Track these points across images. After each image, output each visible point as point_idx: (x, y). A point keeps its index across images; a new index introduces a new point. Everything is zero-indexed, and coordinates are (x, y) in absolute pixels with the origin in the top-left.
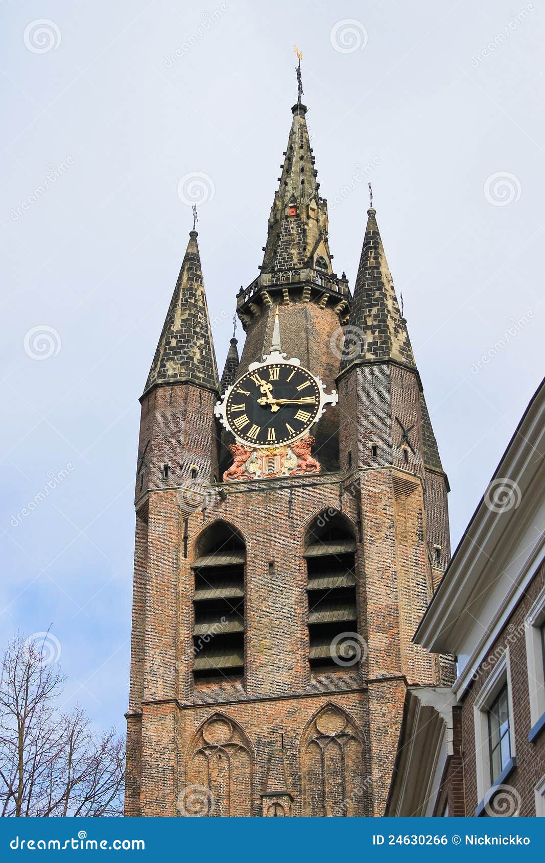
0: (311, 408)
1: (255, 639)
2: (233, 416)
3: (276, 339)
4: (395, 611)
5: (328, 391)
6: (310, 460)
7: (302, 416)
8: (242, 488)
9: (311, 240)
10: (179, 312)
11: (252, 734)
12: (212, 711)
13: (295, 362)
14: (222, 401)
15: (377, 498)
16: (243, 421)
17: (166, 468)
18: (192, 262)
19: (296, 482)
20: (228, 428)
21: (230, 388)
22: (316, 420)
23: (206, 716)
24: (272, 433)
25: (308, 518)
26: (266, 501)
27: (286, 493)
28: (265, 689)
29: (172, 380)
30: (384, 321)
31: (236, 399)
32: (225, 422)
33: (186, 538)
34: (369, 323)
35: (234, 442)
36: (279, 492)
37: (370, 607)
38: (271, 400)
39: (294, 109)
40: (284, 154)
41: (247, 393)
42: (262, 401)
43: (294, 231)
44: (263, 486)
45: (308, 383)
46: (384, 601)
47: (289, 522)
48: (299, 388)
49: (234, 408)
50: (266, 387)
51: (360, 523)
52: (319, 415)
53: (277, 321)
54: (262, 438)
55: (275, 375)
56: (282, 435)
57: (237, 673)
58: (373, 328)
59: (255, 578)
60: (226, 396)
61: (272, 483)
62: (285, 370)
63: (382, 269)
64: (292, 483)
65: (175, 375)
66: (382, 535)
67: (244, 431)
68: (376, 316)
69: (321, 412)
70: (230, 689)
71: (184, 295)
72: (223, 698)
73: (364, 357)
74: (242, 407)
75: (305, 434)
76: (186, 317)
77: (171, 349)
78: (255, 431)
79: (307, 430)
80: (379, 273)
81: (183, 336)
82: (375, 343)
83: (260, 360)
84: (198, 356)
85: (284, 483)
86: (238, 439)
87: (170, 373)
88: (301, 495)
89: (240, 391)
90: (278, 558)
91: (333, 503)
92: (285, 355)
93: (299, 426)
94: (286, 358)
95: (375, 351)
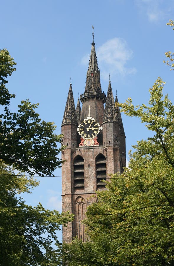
0: (97, 130)
1: (86, 181)
3: (89, 114)
5: (100, 127)
6: (97, 142)
7: (95, 132)
8: (83, 148)
9: (96, 83)
11: (86, 200)
12: (78, 195)
13: (93, 119)
14: (78, 127)
16: (83, 132)
17: (68, 144)
18: (71, 92)
19: (94, 147)
20: (80, 134)
21: (80, 125)
22: (98, 133)
24: (89, 136)
25: (96, 155)
26: (88, 151)
27: (92, 150)
28: (89, 192)
29: (68, 123)
30: (112, 111)
31: (81, 127)
32: (79, 132)
33: (72, 159)
34: (109, 112)
35: (81, 137)
36: (91, 150)
39: (92, 44)
40: (90, 57)
41: (84, 126)
43: (93, 80)
44: (87, 148)
45: (96, 125)
47: (93, 156)
48: (94, 126)
49: (81, 129)
51: (107, 157)
52: (98, 132)
53: (89, 109)
54: (87, 137)
55: (89, 122)
56: (91, 136)
57: (83, 188)
58: (110, 113)
59: (86, 168)
61: (89, 148)
62: (91, 121)
63: (112, 98)
64: (93, 147)
65: (69, 122)
68: (110, 110)
69: (99, 131)
70: (82, 191)
71: (70, 101)
72: (80, 193)
73: (108, 120)
74: (83, 129)
76: (70, 107)
77: (68, 115)
78: (85, 135)
79: (96, 136)
80: (111, 99)
81: (70, 112)
82: (110, 117)
83: (86, 119)
84: (73, 117)
85: (92, 148)
86: (82, 136)
87: (67, 121)
88: (95, 150)
89: (82, 125)
90: (90, 164)
91: (102, 153)
92: (91, 117)
93: (94, 134)
94: (92, 118)
95: (110, 119)
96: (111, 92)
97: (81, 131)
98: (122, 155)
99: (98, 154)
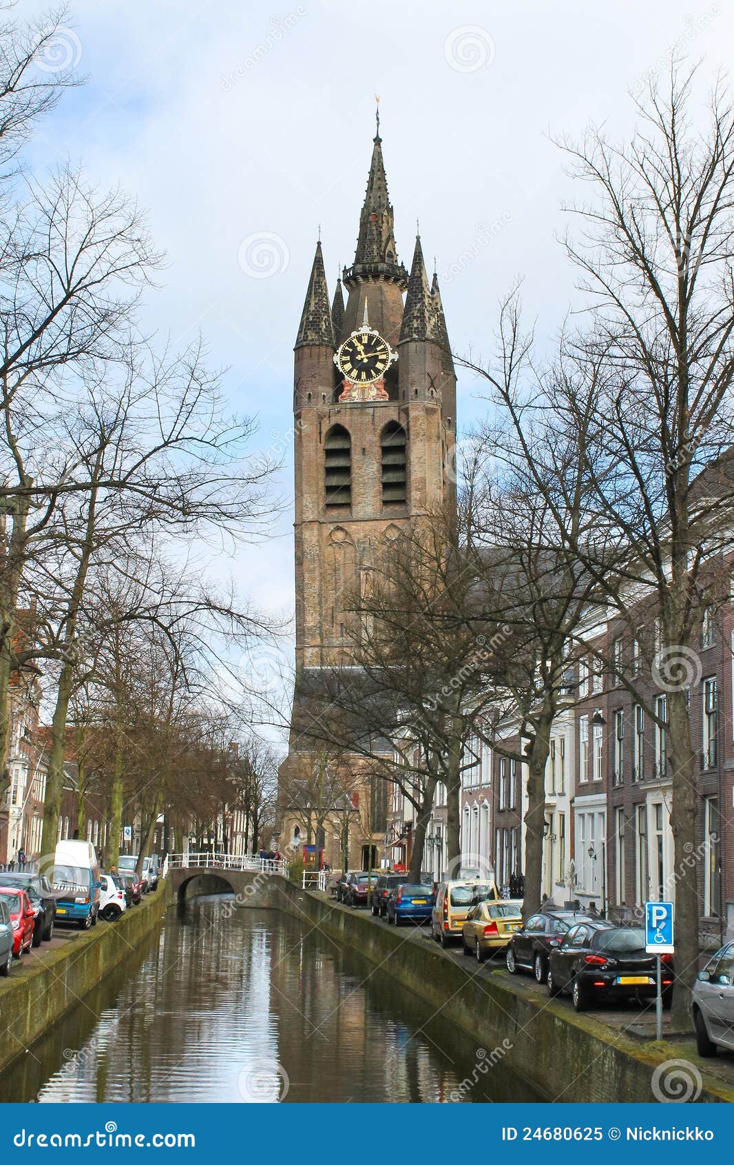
0: (384, 361)
1: (356, 489)
3: (366, 318)
4: (423, 480)
5: (393, 352)
6: (384, 392)
7: (379, 365)
8: (348, 406)
10: (313, 297)
11: (355, 537)
12: (336, 525)
13: (376, 333)
14: (338, 353)
15: (417, 418)
16: (348, 366)
17: (310, 394)
18: (318, 263)
19: (376, 405)
20: (341, 370)
21: (342, 346)
22: (387, 369)
23: (333, 528)
24: (364, 375)
25: (382, 425)
26: (361, 414)
27: (371, 410)
28: (361, 515)
29: (310, 343)
30: (423, 314)
31: (345, 353)
32: (339, 366)
33: (320, 433)
34: (415, 315)
35: (344, 379)
36: (368, 410)
37: (413, 478)
38: (364, 356)
39: (374, 140)
40: (369, 173)
41: (351, 350)
42: (359, 357)
43: (375, 233)
44: (359, 406)
45: (382, 347)
46: (420, 475)
47: (372, 427)
48: (378, 349)
49: (344, 358)
50: (360, 348)
51: (408, 430)
52: (388, 366)
53: (366, 306)
54: (359, 377)
55: (365, 340)
56: (369, 376)
58: (417, 318)
59: (356, 456)
60: (340, 350)
61: (364, 406)
62: (371, 338)
63: (423, 278)
64: (374, 405)
65: (312, 340)
66: (419, 439)
67: (349, 373)
68: (419, 310)
69: (389, 364)
70: (343, 512)
71: (315, 285)
72: (341, 519)
73: (412, 336)
74: (348, 358)
75: (381, 377)
76: (317, 301)
77: (310, 322)
78: (355, 373)
79: (382, 375)
80: (422, 281)
81: (316, 315)
82: (417, 328)
83: (358, 331)
84: (324, 327)
85: (370, 405)
86: (346, 377)
87: (310, 338)
88: (379, 412)
89: (347, 348)
90: (367, 446)
91: (395, 418)
92: (371, 328)
93: (378, 371)
94: (371, 331)
95: (418, 333)
96: (420, 263)
97: (344, 363)
98: (447, 424)
99: (386, 421)
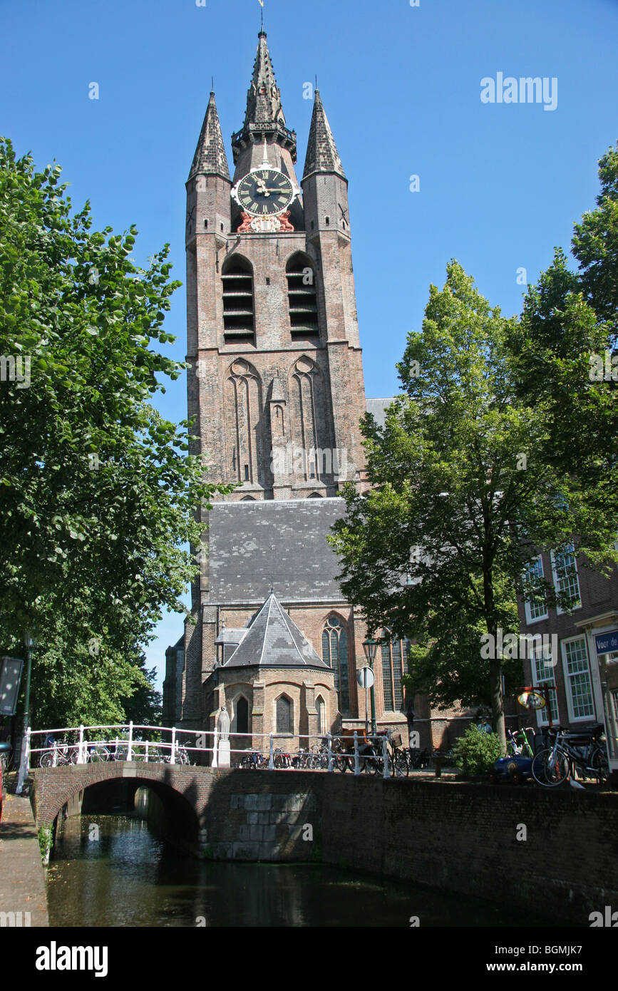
0: (287, 196)
1: (260, 318)
2: (242, 197)
3: (266, 156)
4: (341, 307)
5: (297, 188)
6: (289, 224)
7: (282, 200)
8: (249, 237)
9: (274, 110)
10: (208, 136)
11: (260, 369)
12: (237, 356)
13: (277, 170)
14: (235, 188)
15: (329, 246)
16: (248, 200)
17: (206, 221)
18: (212, 109)
19: (281, 236)
20: (239, 204)
21: (240, 181)
22: (291, 203)
23: (234, 359)
24: (265, 208)
25: (288, 256)
26: (264, 245)
27: (275, 241)
28: (266, 347)
29: (207, 172)
30: (330, 151)
31: (243, 188)
32: (237, 200)
33: (217, 262)
35: (243, 211)
36: (271, 241)
37: (328, 305)
38: (264, 189)
39: (259, 34)
40: (255, 60)
41: (250, 185)
42: (260, 190)
43: (265, 103)
44: (262, 236)
45: (285, 182)
46: (335, 301)
47: (277, 257)
48: (280, 184)
49: (243, 193)
50: (261, 183)
52: (292, 200)
53: (266, 146)
54: (260, 210)
55: (266, 176)
56: (271, 210)
57: (251, 338)
59: (259, 287)
60: (237, 185)
61: (266, 236)
62: (272, 174)
64: (278, 236)
65: (209, 170)
66: (333, 266)
67: (249, 206)
68: (325, 148)
69: (293, 198)
70: (248, 347)
71: (210, 127)
72: (243, 350)
73: (319, 169)
74: (247, 192)
75: (285, 210)
76: (212, 139)
77: (205, 155)
78: (255, 206)
79: (286, 208)
81: (212, 149)
82: (325, 162)
83: (258, 168)
84: (221, 161)
85: (273, 236)
86: (245, 209)
87: (206, 168)
88: (284, 243)
89: (246, 183)
90: (271, 276)
91: (303, 249)
92: (271, 165)
93: (281, 205)
94: (272, 167)
95: (326, 167)
99: (293, 252)
